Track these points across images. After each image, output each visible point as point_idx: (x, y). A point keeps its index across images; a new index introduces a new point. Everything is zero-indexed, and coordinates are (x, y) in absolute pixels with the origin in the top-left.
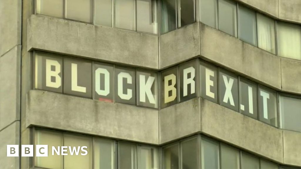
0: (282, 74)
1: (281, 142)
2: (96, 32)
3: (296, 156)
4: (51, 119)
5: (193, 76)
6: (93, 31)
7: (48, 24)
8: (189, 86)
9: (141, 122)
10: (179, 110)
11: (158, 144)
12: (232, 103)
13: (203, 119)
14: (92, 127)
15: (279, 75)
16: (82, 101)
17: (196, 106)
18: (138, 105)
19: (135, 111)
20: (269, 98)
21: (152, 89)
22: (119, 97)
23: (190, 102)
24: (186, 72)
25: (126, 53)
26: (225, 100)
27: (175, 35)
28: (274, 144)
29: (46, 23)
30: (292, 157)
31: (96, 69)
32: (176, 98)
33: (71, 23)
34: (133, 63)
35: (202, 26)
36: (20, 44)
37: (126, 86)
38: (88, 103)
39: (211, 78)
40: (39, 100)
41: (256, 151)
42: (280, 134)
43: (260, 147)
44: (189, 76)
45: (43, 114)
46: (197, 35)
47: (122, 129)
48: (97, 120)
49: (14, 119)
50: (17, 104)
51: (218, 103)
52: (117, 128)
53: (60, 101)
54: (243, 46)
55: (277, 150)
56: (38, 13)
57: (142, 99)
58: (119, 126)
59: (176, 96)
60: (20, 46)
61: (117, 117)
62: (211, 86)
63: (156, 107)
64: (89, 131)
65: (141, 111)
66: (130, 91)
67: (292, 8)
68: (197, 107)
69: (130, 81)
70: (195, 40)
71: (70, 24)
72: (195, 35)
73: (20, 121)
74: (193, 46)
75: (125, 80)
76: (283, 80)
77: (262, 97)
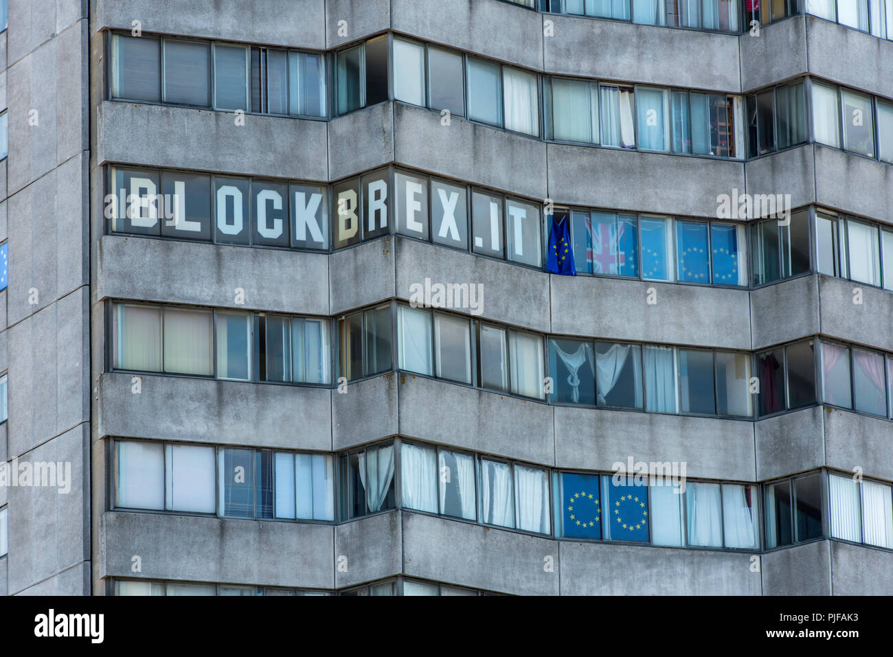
0: (549, 171)
1: (546, 294)
2: (217, 124)
3: (574, 317)
4: (141, 283)
5: (384, 195)
6: (212, 123)
7: (132, 115)
8: (378, 213)
9: (298, 277)
10: (360, 257)
11: (328, 314)
12: (456, 236)
13: (400, 274)
14: (212, 293)
15: (544, 174)
16: (194, 247)
17: (387, 252)
18: (292, 246)
19: (287, 258)
20: (525, 217)
21: (318, 216)
22: (259, 234)
23: (378, 243)
24: (373, 187)
25: (271, 157)
26: (443, 233)
27: (354, 122)
28: (533, 301)
29: (128, 115)
30: (567, 320)
31: (218, 187)
32: (358, 234)
33: (172, 110)
34: (283, 174)
35: (397, 108)
36: (88, 148)
37: (272, 214)
38: (205, 250)
39: (417, 197)
40: (119, 252)
41: (499, 317)
42: (544, 280)
43: (507, 309)
44: (378, 195)
45: (126, 276)
46: (388, 126)
47: (264, 292)
48: (220, 280)
49: (80, 283)
50: (83, 254)
51: (430, 240)
52: (255, 292)
53: (156, 252)
54: (475, 133)
55: (539, 310)
56: (115, 96)
57: (301, 235)
58: (260, 288)
59: (356, 230)
60: (87, 153)
61: (256, 272)
62: (415, 211)
63: (325, 247)
64: (206, 301)
65: (298, 257)
66: (278, 223)
67: (568, 50)
68: (389, 253)
69: (278, 205)
70: (386, 134)
71: (171, 112)
72: (385, 126)
73: (90, 285)
74: (383, 145)
75: (269, 203)
76: (551, 182)
77: (512, 217)
